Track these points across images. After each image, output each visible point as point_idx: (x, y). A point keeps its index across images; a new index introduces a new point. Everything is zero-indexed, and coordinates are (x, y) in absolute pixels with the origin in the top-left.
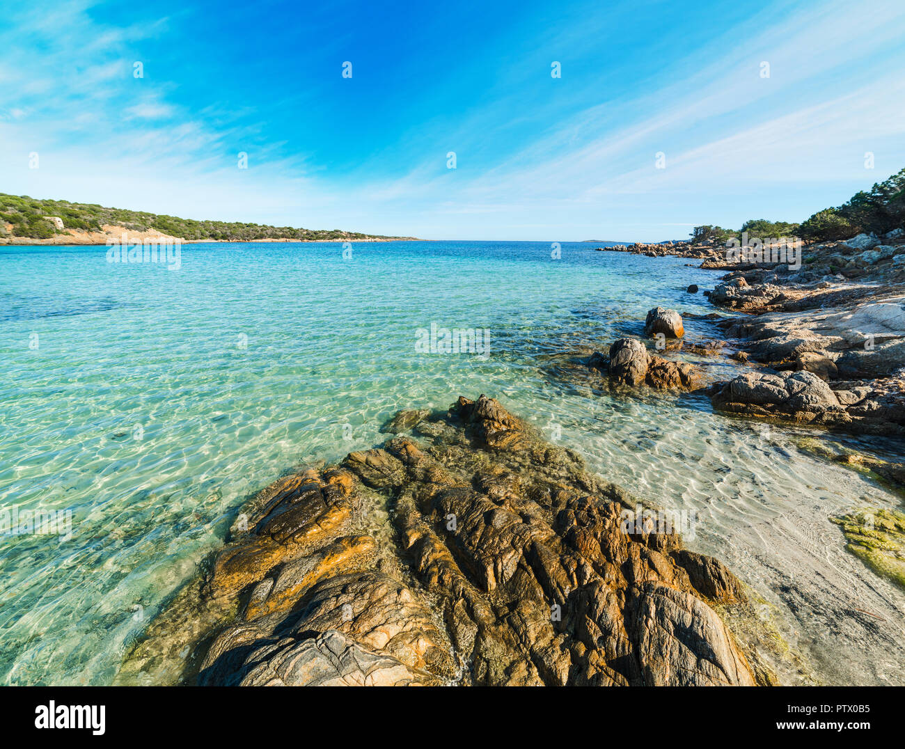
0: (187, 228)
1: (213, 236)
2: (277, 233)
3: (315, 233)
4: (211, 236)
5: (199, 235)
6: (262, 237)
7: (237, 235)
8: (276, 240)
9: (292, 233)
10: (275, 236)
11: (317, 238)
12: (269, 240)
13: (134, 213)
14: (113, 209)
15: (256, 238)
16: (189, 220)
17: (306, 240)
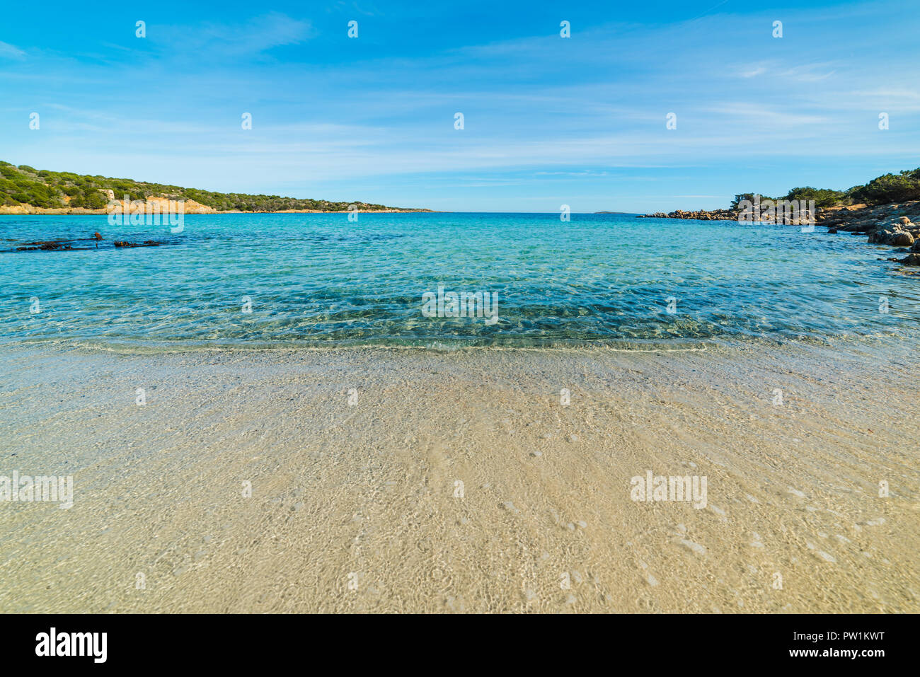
0: (213, 200)
1: (239, 207)
2: (300, 204)
3: (337, 204)
4: (236, 207)
5: (225, 207)
6: (285, 208)
7: (262, 206)
8: (299, 211)
9: (316, 205)
10: (298, 207)
11: (339, 209)
12: (292, 211)
13: (164, 186)
14: (145, 182)
15: (280, 209)
16: (215, 193)
17: (328, 211)
